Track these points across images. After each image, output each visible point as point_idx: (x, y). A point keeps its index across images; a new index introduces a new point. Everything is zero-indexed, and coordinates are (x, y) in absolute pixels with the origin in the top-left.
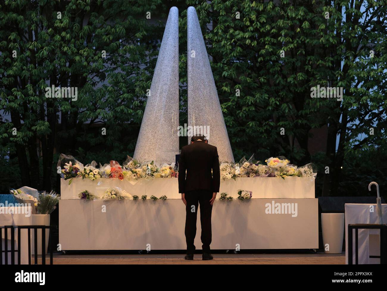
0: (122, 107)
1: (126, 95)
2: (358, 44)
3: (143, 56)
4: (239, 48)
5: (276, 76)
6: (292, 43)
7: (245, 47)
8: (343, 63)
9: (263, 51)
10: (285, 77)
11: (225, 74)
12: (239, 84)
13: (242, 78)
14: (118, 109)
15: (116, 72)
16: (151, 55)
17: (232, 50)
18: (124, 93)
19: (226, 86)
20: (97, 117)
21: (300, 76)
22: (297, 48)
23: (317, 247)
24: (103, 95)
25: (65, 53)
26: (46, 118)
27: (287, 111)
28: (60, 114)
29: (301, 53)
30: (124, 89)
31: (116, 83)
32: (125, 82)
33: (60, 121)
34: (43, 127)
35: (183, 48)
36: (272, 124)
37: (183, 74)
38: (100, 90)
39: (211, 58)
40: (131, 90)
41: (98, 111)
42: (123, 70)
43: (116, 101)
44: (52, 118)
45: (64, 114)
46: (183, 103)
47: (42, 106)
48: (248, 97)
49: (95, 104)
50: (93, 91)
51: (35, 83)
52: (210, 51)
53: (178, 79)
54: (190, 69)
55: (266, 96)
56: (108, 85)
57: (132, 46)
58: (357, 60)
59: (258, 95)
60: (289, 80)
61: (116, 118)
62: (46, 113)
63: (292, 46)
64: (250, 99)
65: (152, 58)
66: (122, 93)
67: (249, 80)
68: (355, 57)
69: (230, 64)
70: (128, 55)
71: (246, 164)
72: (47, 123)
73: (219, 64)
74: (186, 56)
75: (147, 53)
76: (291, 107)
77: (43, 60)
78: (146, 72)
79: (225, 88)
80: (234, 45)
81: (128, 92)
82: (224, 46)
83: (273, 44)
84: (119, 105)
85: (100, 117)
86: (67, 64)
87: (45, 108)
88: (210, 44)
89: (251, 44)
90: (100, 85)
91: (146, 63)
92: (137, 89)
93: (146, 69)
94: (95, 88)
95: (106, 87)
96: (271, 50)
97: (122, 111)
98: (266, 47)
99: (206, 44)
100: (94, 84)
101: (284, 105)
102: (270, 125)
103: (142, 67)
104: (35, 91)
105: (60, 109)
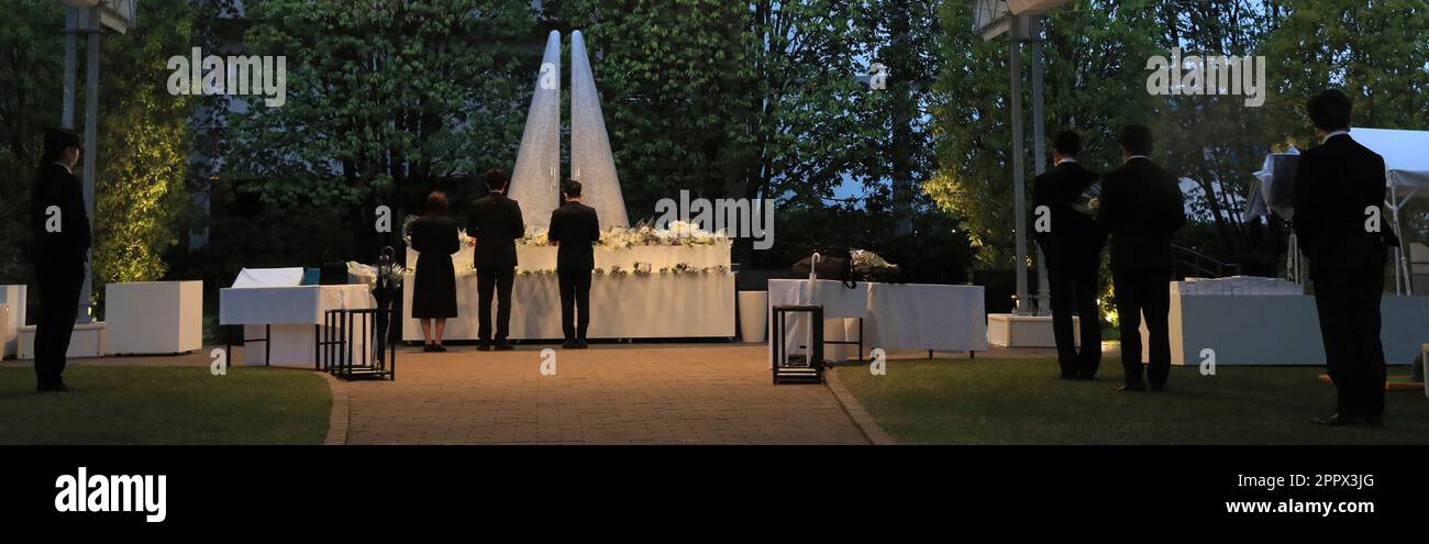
0: (488, 156)
1: (492, 141)
2: (785, 78)
3: (514, 91)
4: (636, 84)
5: (683, 118)
6: (703, 77)
7: (642, 80)
8: (765, 103)
9: (666, 87)
10: (693, 119)
11: (618, 115)
12: (636, 127)
13: (639, 120)
14: (482, 159)
15: (481, 111)
16: (525, 91)
17: (627, 86)
18: (490, 138)
19: (620, 130)
20: (454, 169)
21: (713, 119)
22: (708, 84)
23: (734, 335)
24: (464, 141)
25: (415, 88)
26: (389, 170)
27: (695, 162)
28: (407, 164)
29: (714, 90)
30: (490, 133)
31: (479, 127)
32: (492, 125)
33: (407, 174)
34: (384, 182)
35: (565, 81)
36: (677, 178)
37: (566, 115)
38: (460, 135)
39: (601, 94)
40: (500, 134)
41: (457, 160)
42: (489, 109)
43: (480, 148)
44: (397, 170)
45: (413, 165)
46: (564, 152)
47: (384, 155)
48: (647, 145)
49: (452, 152)
50: (451, 135)
51: (375, 125)
52: (599, 86)
53: (558, 120)
54: (574, 108)
55: (670, 143)
56: (470, 127)
57: (501, 80)
58: (783, 99)
59: (659, 142)
60: (698, 124)
61: (479, 170)
62: (389, 163)
63: (702, 81)
64: (650, 147)
65: (526, 95)
66: (487, 137)
67: (648, 123)
68: (780, 95)
69: (624, 103)
70: (496, 91)
71: (645, 229)
72: (390, 177)
73: (611, 103)
74: (570, 93)
75: (520, 87)
76: (701, 157)
77: (386, 96)
78: (519, 112)
79: (617, 133)
80: (630, 80)
81: (495, 138)
82: (617, 80)
83: (678, 78)
84: (484, 153)
85: (458, 168)
86: (418, 102)
87: (388, 157)
88: (601, 77)
89: (651, 79)
90: (459, 129)
91: (519, 101)
92: (507, 133)
93: (518, 108)
94: (453, 132)
95: (467, 130)
96: (676, 85)
97: (487, 161)
98: (671, 81)
99: (594, 77)
100: (452, 127)
101: (692, 156)
102: (674, 180)
103: (514, 105)
104: (375, 136)
105: (407, 158)
